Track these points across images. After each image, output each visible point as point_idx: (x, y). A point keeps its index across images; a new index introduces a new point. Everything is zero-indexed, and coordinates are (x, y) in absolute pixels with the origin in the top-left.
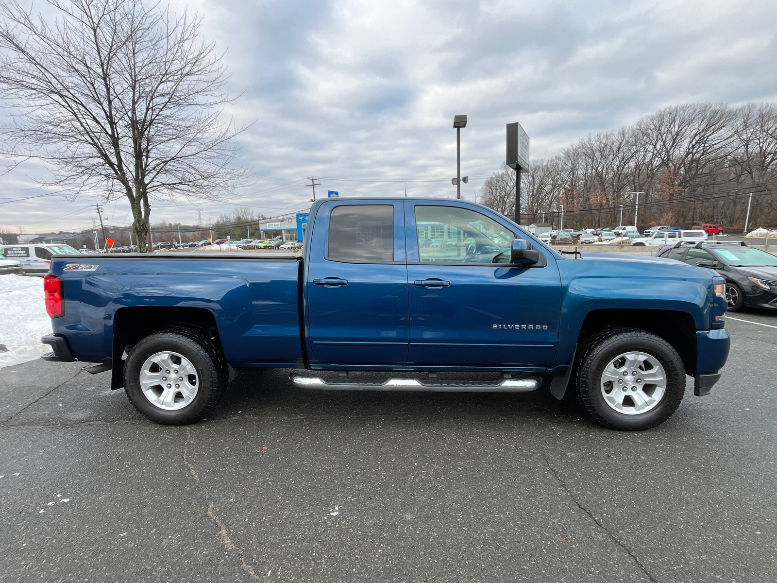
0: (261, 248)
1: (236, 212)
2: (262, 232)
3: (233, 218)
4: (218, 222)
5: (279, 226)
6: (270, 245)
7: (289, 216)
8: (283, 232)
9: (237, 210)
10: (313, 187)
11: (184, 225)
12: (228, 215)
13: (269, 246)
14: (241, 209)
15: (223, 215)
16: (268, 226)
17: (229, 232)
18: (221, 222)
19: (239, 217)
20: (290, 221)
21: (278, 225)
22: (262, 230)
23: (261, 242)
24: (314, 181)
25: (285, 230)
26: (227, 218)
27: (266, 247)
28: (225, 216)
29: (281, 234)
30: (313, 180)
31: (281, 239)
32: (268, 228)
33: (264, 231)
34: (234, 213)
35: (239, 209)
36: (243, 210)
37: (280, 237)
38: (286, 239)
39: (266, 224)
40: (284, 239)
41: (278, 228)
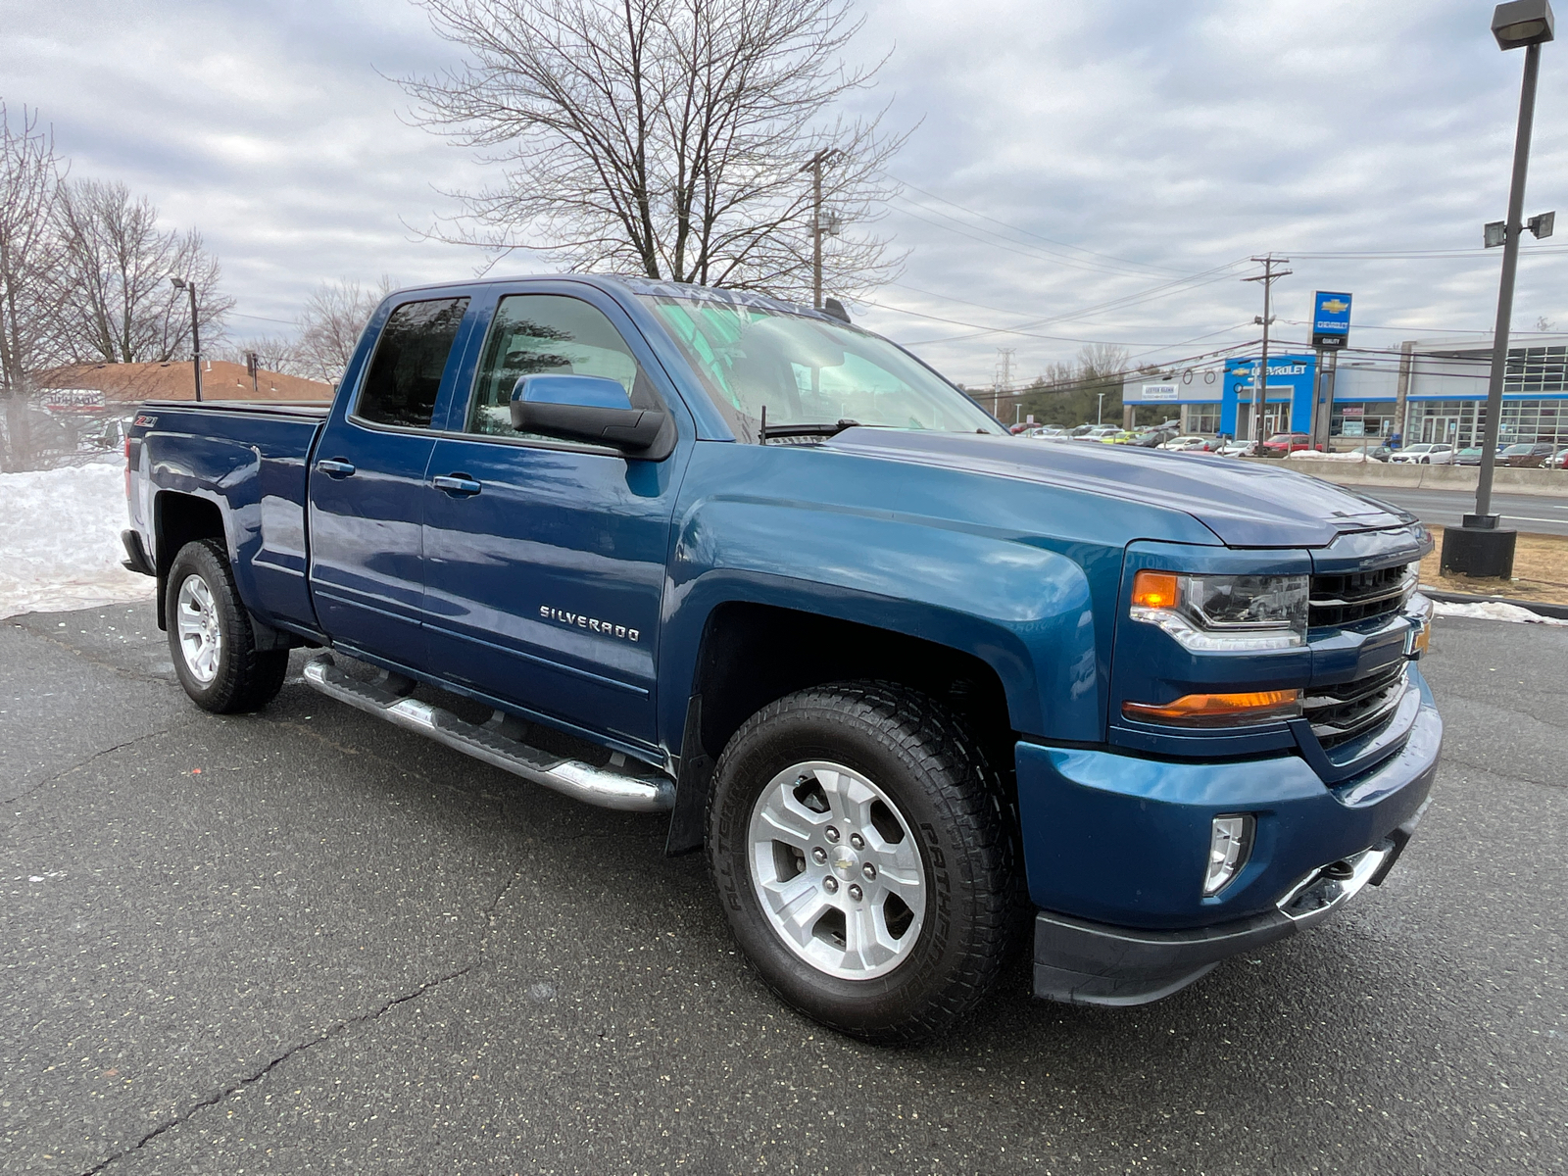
1: (1085, 357)
2: (1127, 408)
3: (1076, 370)
4: (1040, 381)
5: (1175, 393)
8: (1184, 408)
9: (1088, 352)
10: (1268, 282)
11: (971, 388)
12: (1066, 366)
14: (1099, 349)
15: (1056, 364)
16: (1144, 393)
17: (1062, 407)
18: (1047, 380)
19: (1092, 369)
20: (1187, 379)
21: (1171, 390)
22: (1128, 403)
23: (1110, 434)
24: (1272, 264)
25: (1189, 403)
26: (1061, 371)
29: (1177, 416)
30: (1268, 261)
31: (1177, 427)
32: (1145, 397)
33: (1134, 405)
34: (1081, 359)
35: (1095, 349)
36: (1104, 352)
37: (1174, 422)
38: (1189, 428)
39: (1142, 388)
40: (1184, 427)
41: (1170, 396)
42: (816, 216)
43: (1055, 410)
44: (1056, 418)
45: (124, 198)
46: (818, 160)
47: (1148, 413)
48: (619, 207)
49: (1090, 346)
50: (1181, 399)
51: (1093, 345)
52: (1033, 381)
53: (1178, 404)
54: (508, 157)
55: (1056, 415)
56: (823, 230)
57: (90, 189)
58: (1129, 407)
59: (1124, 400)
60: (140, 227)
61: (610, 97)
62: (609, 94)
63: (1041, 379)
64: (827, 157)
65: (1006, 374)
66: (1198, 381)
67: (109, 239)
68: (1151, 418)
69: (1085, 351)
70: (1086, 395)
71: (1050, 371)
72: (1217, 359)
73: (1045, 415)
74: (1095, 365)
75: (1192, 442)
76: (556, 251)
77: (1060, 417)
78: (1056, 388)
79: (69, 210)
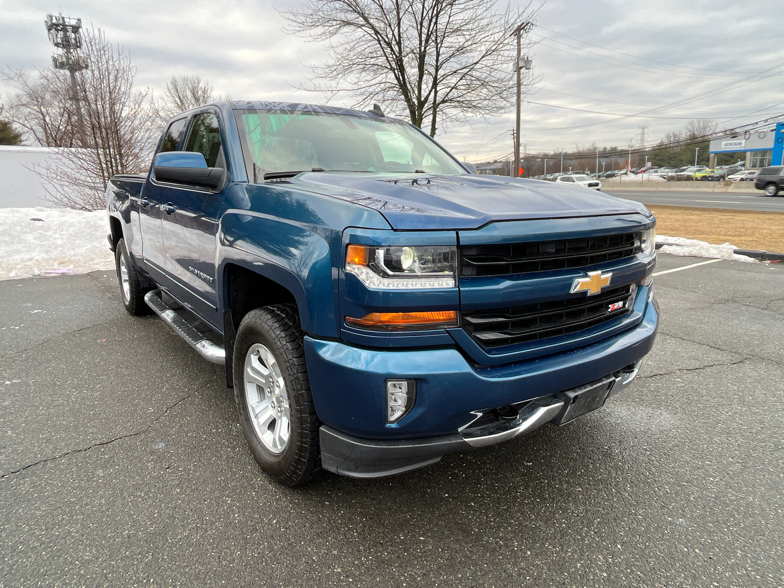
0: (697, 179)
1: (690, 128)
2: (712, 155)
3: (684, 135)
5: (743, 145)
6: (712, 174)
7: (747, 128)
8: (748, 154)
9: (692, 124)
12: (678, 133)
13: (709, 177)
14: (699, 123)
15: (672, 132)
16: (723, 146)
17: (675, 157)
18: (666, 141)
19: (694, 133)
20: (747, 136)
21: (740, 144)
22: (712, 153)
23: (699, 171)
25: (751, 151)
26: (675, 136)
27: (704, 178)
28: (673, 134)
29: (744, 159)
31: (743, 165)
32: (723, 148)
33: (716, 154)
34: (687, 128)
35: (696, 123)
36: (702, 124)
37: (742, 162)
38: (751, 166)
39: (721, 144)
40: (747, 165)
41: (740, 148)
42: (518, 60)
43: (671, 159)
44: (670, 163)
45: (199, 83)
46: (519, 29)
47: (728, 158)
48: (391, 65)
49: (693, 121)
50: (747, 148)
51: (695, 120)
52: (658, 142)
53: (744, 152)
54: (339, 45)
55: (671, 162)
56: (522, 68)
57: (185, 80)
58: (713, 155)
59: (710, 151)
60: (206, 96)
61: (382, 8)
62: (381, 7)
63: (662, 141)
64: (524, 27)
65: (642, 140)
66: (754, 137)
67: (193, 101)
68: (730, 160)
69: (690, 124)
70: (690, 149)
71: (668, 137)
72: (767, 123)
73: (664, 162)
74: (696, 132)
75: (750, 173)
76: (359, 90)
77: (673, 162)
78: (672, 145)
79: (177, 90)
